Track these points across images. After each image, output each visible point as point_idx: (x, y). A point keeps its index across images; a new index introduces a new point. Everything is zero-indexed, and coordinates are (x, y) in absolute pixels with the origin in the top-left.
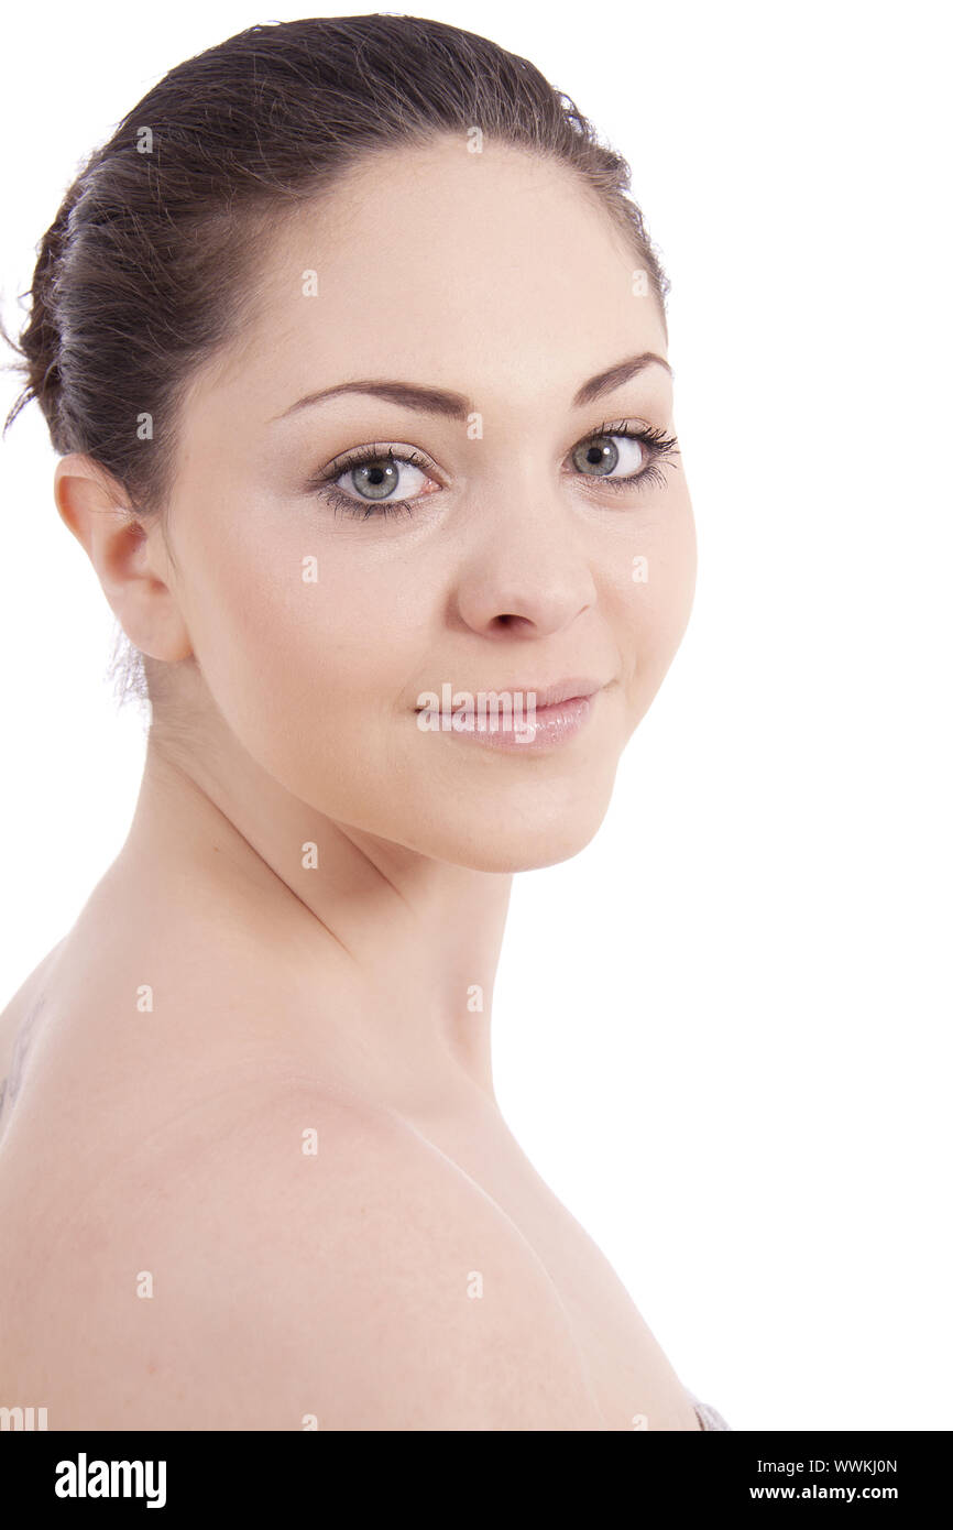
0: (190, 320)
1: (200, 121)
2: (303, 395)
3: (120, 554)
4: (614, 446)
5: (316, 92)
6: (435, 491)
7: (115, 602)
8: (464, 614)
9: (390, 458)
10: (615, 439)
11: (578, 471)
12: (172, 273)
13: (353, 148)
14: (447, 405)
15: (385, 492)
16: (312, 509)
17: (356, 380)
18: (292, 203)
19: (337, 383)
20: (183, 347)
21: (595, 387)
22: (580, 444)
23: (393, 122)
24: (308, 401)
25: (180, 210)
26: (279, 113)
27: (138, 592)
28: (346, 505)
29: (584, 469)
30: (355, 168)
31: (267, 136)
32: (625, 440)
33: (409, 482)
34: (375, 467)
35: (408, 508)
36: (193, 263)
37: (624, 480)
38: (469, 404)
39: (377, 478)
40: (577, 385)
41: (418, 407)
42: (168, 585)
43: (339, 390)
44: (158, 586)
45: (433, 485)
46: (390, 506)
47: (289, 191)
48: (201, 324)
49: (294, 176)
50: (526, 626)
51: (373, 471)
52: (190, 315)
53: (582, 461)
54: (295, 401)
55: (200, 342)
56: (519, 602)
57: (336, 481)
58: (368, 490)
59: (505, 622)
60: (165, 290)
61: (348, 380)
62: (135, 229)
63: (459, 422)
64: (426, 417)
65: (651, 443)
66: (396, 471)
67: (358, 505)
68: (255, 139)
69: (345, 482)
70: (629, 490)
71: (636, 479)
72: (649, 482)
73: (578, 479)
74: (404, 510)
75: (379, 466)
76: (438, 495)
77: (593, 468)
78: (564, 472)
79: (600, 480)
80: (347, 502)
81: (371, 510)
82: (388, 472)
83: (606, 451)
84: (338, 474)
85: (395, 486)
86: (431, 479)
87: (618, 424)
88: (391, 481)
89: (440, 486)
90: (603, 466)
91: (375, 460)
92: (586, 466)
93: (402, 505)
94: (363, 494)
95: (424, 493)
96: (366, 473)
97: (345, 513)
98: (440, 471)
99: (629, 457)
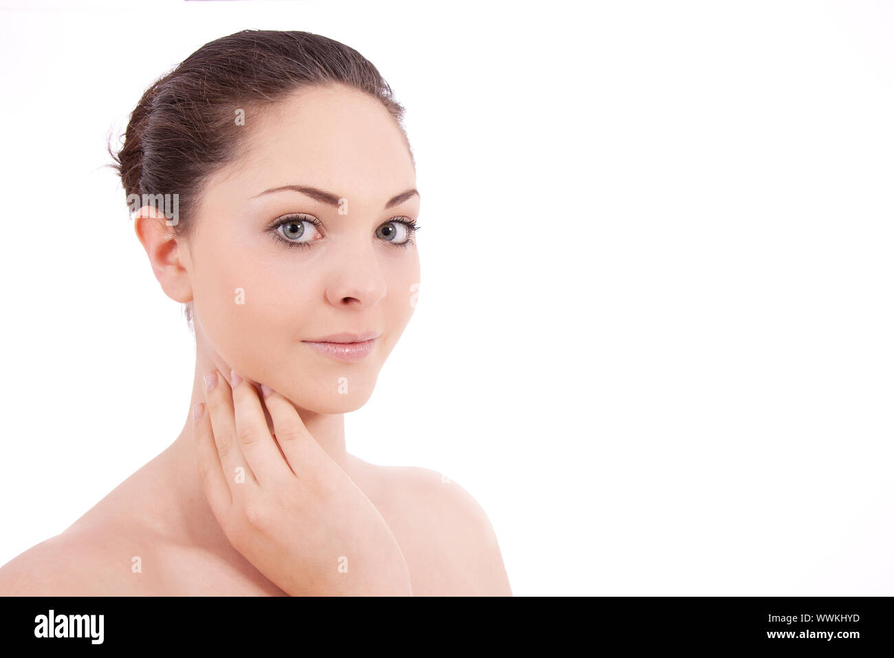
0: (216, 149)
1: (225, 64)
2: (267, 188)
3: (163, 253)
4: (395, 228)
5: (281, 58)
6: (320, 238)
7: (159, 275)
8: (329, 297)
9: (299, 220)
10: (394, 224)
11: (378, 237)
12: (209, 128)
13: (298, 83)
14: (331, 200)
15: (297, 236)
16: (267, 240)
17: (294, 185)
18: (267, 103)
19: (285, 185)
20: (211, 161)
21: (395, 201)
22: (381, 226)
23: (316, 75)
24: (270, 191)
25: (214, 101)
26: (264, 64)
27: (171, 271)
28: (281, 241)
30: (297, 92)
31: (258, 73)
32: (401, 225)
33: (308, 232)
34: (292, 224)
35: (309, 245)
36: (218, 125)
37: (399, 244)
39: (294, 230)
40: (387, 199)
41: (319, 200)
42: (187, 269)
43: (286, 188)
44: (181, 269)
45: (319, 236)
46: (300, 244)
47: (268, 98)
48: (220, 152)
49: (270, 92)
50: (355, 303)
51: (292, 226)
52: (216, 147)
53: (380, 232)
54: (264, 190)
55: (219, 160)
56: (356, 292)
57: (277, 228)
58: (290, 235)
59: (346, 300)
60: (204, 135)
61: (289, 184)
62: (192, 107)
63: (336, 209)
64: (323, 205)
65: (410, 226)
66: (303, 226)
67: (287, 241)
68: (253, 74)
69: (280, 229)
70: (401, 249)
71: (403, 244)
72: (408, 246)
73: (379, 241)
74: (307, 246)
75: (295, 223)
76: (322, 241)
77: (385, 236)
78: (374, 237)
79: (388, 242)
80: (281, 239)
81: (292, 244)
82: (299, 226)
83: (390, 229)
84: (277, 226)
85: (302, 233)
86: (319, 231)
87: (399, 218)
88: (301, 231)
89: (323, 236)
90: (390, 236)
91: (293, 221)
92: (382, 236)
93: (307, 244)
94: (288, 237)
95: (315, 239)
96: (289, 227)
97: (281, 244)
98: (323, 228)
99: (401, 232)
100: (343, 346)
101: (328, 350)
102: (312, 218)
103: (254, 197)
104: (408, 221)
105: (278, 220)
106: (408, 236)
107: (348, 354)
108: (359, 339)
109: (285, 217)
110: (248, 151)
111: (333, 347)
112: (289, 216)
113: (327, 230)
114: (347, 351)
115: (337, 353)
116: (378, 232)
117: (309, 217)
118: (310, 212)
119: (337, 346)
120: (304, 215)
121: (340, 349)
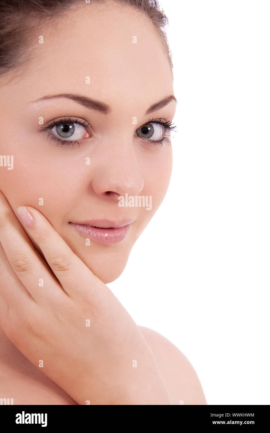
2: (45, 95)
4: (153, 127)
6: (88, 138)
8: (94, 188)
9: (72, 122)
10: (152, 124)
11: (138, 135)
14: (101, 108)
15: (69, 135)
16: (42, 139)
17: (67, 93)
21: (154, 107)
22: (141, 126)
24: (46, 98)
28: (54, 139)
29: (140, 135)
32: (158, 125)
33: (78, 132)
35: (78, 143)
37: (156, 141)
38: (109, 109)
39: (66, 130)
40: (148, 107)
41: (89, 107)
43: (60, 96)
45: (87, 135)
46: (71, 142)
47: (47, 11)
49: (49, 6)
50: (116, 196)
51: (65, 126)
54: (41, 97)
57: (51, 129)
58: (63, 134)
59: (108, 193)
63: (104, 115)
64: (92, 111)
65: (166, 126)
66: (73, 127)
67: (59, 140)
69: (54, 130)
70: (158, 146)
71: (160, 141)
72: (164, 143)
73: (140, 140)
74: (77, 144)
75: (67, 124)
76: (89, 139)
77: (144, 135)
78: (135, 136)
79: (146, 140)
80: (54, 138)
81: (64, 142)
82: (71, 127)
83: (149, 129)
84: (51, 127)
85: (73, 133)
86: (88, 132)
87: (157, 120)
88: (71, 131)
89: (91, 136)
90: (148, 135)
91: (65, 123)
92: (141, 134)
93: (76, 142)
94: (60, 136)
95: (84, 138)
96: (62, 127)
97: (54, 143)
98: (91, 129)
99: (158, 131)
100: (103, 231)
101: (90, 233)
102: (82, 121)
103: (32, 102)
104: (165, 122)
105: (52, 122)
106: (164, 134)
107: (106, 238)
108: (116, 225)
109: (59, 119)
110: (29, 60)
111: (94, 232)
112: (62, 118)
113: (94, 130)
114: (106, 235)
115: (97, 237)
116: (138, 131)
117: (79, 120)
118: (81, 116)
119: (99, 230)
120: (75, 119)
121: (99, 233)
